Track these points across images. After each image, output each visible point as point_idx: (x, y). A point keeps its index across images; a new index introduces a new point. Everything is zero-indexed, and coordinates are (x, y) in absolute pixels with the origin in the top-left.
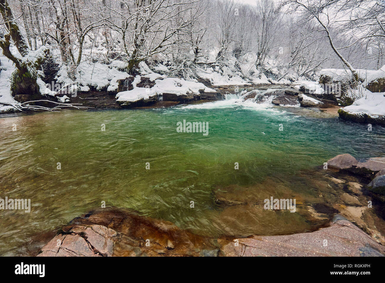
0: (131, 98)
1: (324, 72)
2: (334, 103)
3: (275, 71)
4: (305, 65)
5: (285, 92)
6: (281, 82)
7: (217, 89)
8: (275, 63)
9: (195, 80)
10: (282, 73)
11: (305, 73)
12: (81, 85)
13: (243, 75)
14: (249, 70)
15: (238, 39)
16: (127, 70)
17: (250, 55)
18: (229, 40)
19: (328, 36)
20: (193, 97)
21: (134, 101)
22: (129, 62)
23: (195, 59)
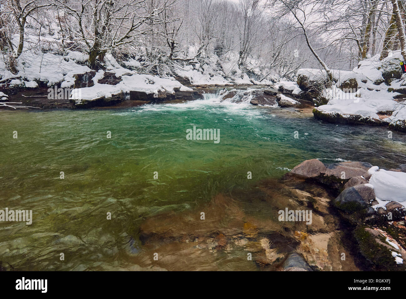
0: (88, 96)
1: (301, 71)
2: (311, 103)
3: (257, 71)
4: (287, 66)
5: (265, 92)
6: (263, 83)
7: (194, 88)
8: (257, 62)
9: (173, 78)
10: (264, 73)
11: (286, 74)
12: (26, 80)
13: (224, 75)
14: (231, 69)
15: (219, 36)
16: (88, 63)
17: (232, 54)
18: (209, 37)
19: (305, 34)
20: (166, 96)
21: (92, 100)
22: (89, 53)
23: (171, 55)
